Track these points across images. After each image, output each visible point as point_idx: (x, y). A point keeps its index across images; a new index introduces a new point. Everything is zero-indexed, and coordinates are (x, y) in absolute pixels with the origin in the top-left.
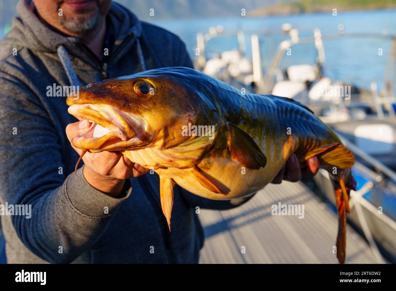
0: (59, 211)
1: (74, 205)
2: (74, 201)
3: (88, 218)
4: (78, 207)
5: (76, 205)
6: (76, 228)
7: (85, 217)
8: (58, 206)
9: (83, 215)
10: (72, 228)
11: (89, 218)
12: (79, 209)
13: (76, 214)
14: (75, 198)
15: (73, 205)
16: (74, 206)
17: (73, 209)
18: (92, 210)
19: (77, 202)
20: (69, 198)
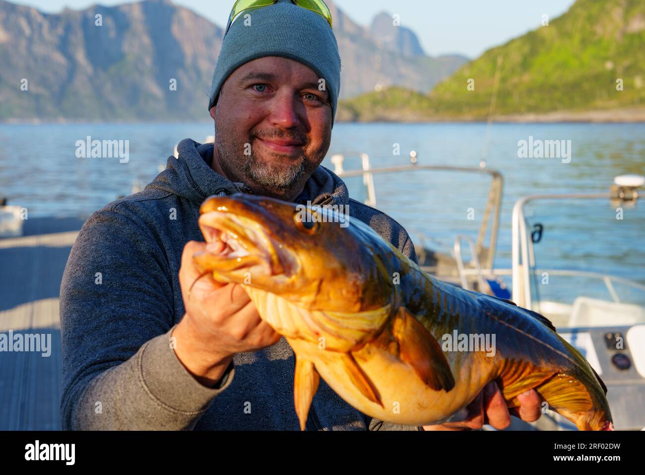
0: (122, 382)
1: (144, 376)
2: (146, 370)
3: (156, 404)
4: (148, 381)
5: (146, 377)
6: (136, 415)
7: (153, 400)
8: (124, 375)
9: (151, 395)
10: (130, 414)
11: (158, 405)
12: (148, 385)
13: (142, 391)
14: (148, 367)
15: (142, 376)
16: (143, 378)
17: (140, 381)
18: (164, 393)
19: (149, 373)
20: (141, 366)
